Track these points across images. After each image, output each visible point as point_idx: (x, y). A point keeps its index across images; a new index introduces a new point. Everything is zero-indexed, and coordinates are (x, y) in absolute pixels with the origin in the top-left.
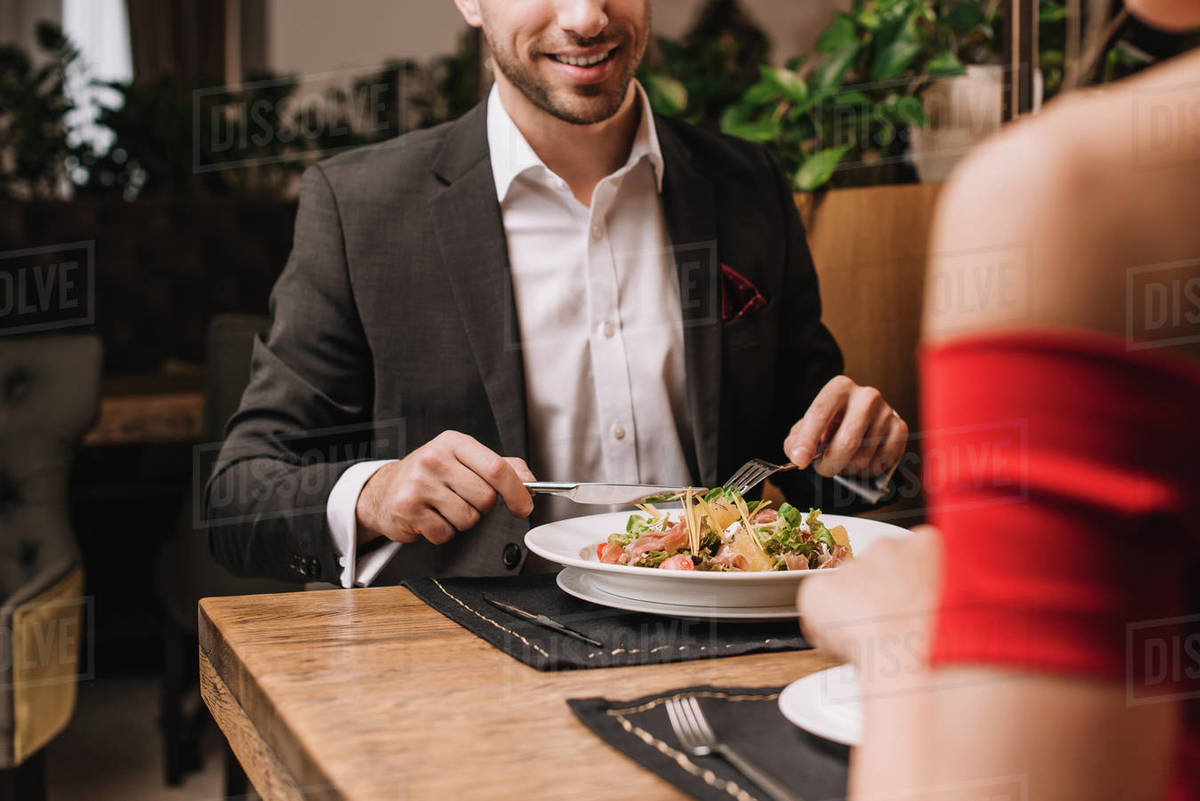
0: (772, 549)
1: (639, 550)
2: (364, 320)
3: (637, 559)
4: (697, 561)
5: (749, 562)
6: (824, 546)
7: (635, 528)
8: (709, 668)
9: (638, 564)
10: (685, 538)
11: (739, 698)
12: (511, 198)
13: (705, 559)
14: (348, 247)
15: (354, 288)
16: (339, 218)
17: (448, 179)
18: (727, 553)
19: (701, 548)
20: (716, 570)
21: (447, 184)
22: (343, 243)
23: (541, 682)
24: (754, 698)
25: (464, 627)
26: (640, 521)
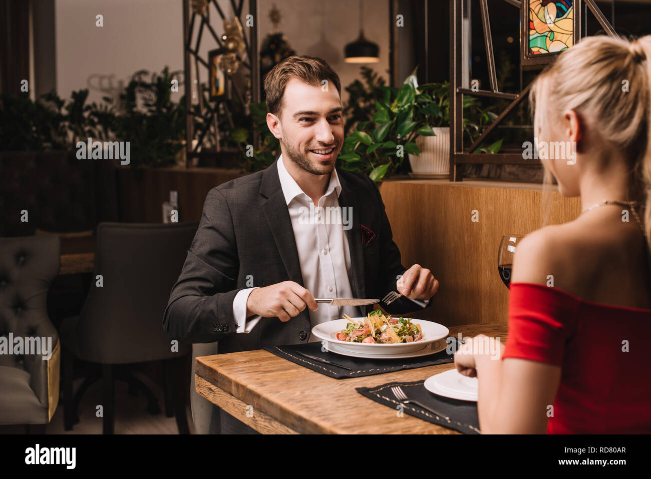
0: (399, 334)
1: (354, 336)
2: (238, 248)
3: (354, 339)
4: (375, 339)
5: (393, 339)
6: (416, 332)
7: (349, 327)
8: (390, 376)
9: (355, 341)
10: (369, 331)
11: (407, 385)
12: (291, 203)
13: (378, 338)
14: (234, 221)
15: (236, 236)
16: (229, 210)
17: (267, 196)
18: (384, 336)
19: (376, 335)
20: (382, 343)
21: (267, 198)
22: (232, 219)
23: (341, 383)
24: (411, 385)
25: (299, 364)
26: (351, 325)
